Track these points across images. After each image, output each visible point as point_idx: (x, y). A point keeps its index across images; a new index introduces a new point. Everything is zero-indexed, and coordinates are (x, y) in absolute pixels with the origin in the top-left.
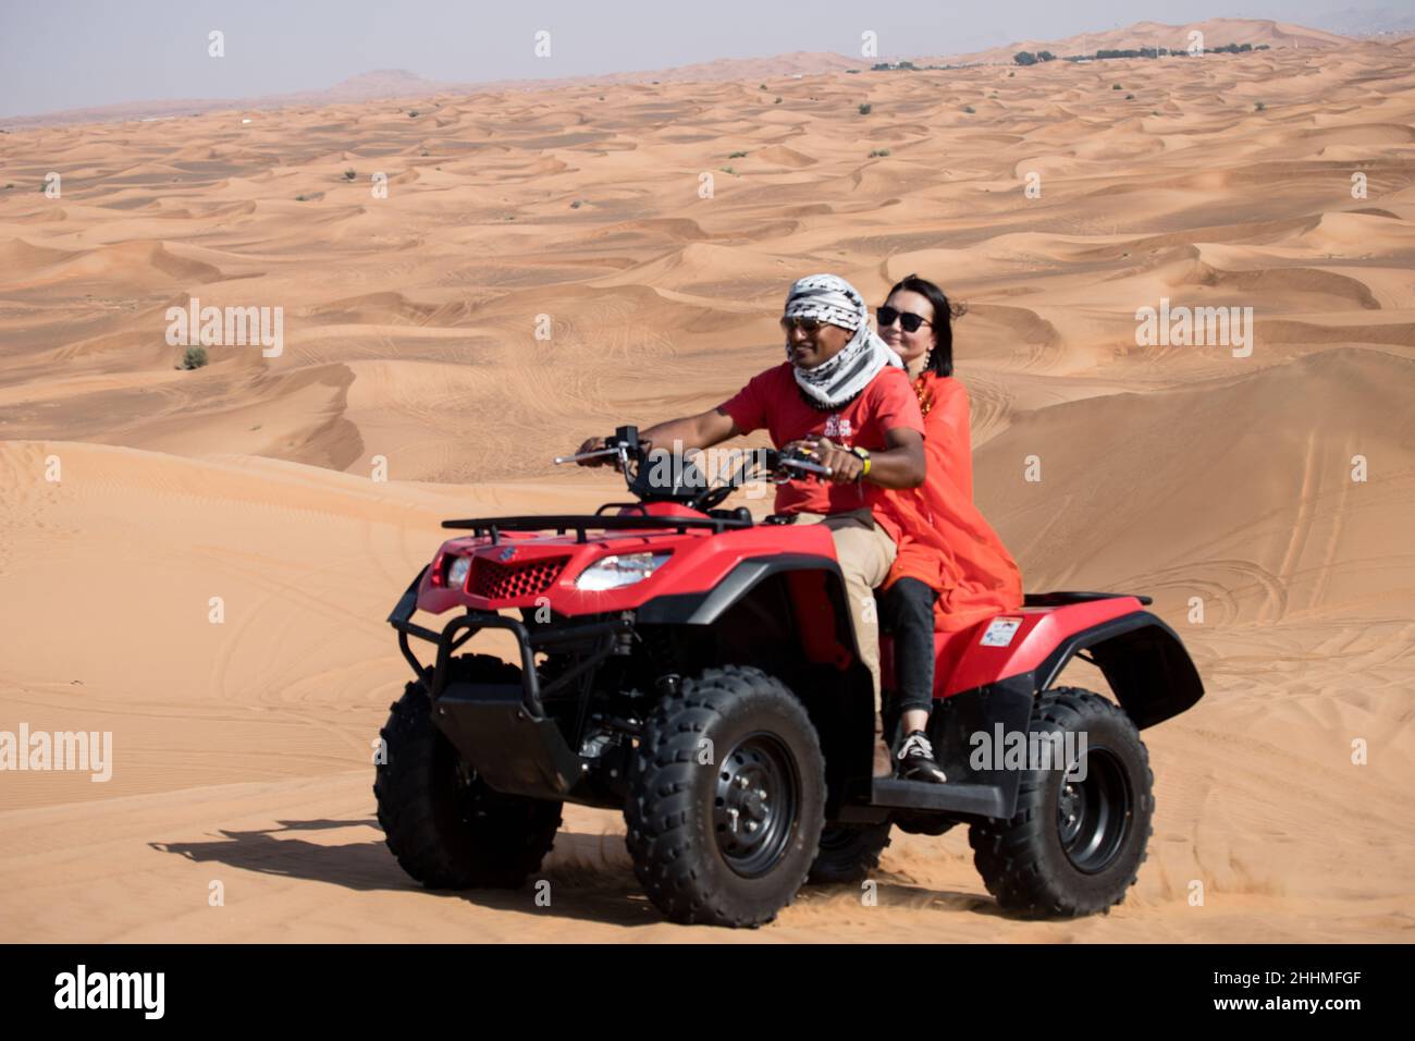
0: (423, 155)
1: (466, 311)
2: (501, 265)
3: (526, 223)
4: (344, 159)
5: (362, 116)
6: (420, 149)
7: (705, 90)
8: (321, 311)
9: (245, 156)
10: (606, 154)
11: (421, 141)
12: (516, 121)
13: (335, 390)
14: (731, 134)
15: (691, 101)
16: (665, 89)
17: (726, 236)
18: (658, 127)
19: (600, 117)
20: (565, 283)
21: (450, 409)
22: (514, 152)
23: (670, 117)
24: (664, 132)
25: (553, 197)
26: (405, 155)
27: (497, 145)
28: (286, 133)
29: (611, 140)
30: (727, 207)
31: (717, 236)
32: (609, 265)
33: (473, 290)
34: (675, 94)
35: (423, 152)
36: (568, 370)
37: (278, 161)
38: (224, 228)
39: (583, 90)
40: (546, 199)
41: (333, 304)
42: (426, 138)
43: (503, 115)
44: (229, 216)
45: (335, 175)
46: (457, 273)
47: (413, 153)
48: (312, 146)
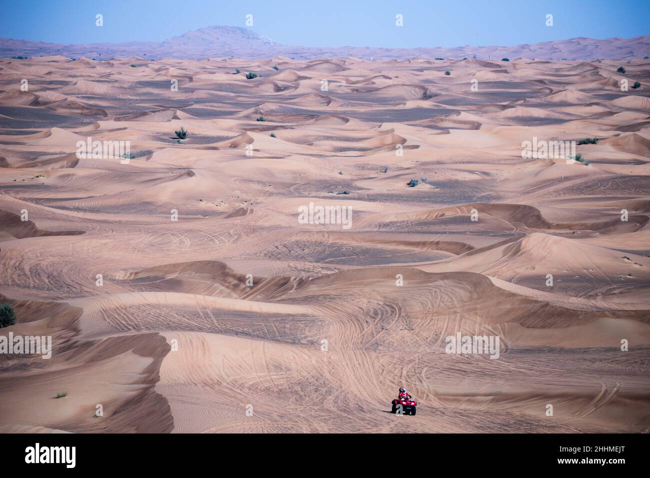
0: (258, 120)
1: (291, 289)
2: (331, 241)
3: (360, 198)
4: (176, 117)
5: (197, 73)
6: (256, 113)
7: (558, 70)
8: (140, 276)
9: (71, 106)
10: (449, 133)
11: (257, 104)
12: (357, 90)
13: (147, 361)
14: (582, 118)
15: (541, 81)
16: (514, 65)
17: (569, 227)
18: (504, 107)
19: (444, 93)
20: (395, 265)
21: (268, 389)
22: (353, 123)
23: (517, 97)
24: (510, 112)
25: (390, 173)
26: (238, 119)
27: (334, 114)
28: (116, 85)
29: (454, 117)
30: (567, 197)
31: (558, 226)
32: (441, 249)
33: (300, 265)
34: (526, 72)
35: (259, 116)
36: (393, 357)
37: (106, 115)
38: (43, 180)
39: (429, 62)
40: (383, 175)
41: (153, 269)
42: (263, 103)
43: (344, 83)
44: (49, 168)
45: (164, 134)
46: (285, 246)
47: (247, 117)
48: (143, 101)
